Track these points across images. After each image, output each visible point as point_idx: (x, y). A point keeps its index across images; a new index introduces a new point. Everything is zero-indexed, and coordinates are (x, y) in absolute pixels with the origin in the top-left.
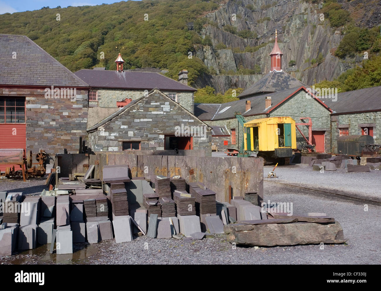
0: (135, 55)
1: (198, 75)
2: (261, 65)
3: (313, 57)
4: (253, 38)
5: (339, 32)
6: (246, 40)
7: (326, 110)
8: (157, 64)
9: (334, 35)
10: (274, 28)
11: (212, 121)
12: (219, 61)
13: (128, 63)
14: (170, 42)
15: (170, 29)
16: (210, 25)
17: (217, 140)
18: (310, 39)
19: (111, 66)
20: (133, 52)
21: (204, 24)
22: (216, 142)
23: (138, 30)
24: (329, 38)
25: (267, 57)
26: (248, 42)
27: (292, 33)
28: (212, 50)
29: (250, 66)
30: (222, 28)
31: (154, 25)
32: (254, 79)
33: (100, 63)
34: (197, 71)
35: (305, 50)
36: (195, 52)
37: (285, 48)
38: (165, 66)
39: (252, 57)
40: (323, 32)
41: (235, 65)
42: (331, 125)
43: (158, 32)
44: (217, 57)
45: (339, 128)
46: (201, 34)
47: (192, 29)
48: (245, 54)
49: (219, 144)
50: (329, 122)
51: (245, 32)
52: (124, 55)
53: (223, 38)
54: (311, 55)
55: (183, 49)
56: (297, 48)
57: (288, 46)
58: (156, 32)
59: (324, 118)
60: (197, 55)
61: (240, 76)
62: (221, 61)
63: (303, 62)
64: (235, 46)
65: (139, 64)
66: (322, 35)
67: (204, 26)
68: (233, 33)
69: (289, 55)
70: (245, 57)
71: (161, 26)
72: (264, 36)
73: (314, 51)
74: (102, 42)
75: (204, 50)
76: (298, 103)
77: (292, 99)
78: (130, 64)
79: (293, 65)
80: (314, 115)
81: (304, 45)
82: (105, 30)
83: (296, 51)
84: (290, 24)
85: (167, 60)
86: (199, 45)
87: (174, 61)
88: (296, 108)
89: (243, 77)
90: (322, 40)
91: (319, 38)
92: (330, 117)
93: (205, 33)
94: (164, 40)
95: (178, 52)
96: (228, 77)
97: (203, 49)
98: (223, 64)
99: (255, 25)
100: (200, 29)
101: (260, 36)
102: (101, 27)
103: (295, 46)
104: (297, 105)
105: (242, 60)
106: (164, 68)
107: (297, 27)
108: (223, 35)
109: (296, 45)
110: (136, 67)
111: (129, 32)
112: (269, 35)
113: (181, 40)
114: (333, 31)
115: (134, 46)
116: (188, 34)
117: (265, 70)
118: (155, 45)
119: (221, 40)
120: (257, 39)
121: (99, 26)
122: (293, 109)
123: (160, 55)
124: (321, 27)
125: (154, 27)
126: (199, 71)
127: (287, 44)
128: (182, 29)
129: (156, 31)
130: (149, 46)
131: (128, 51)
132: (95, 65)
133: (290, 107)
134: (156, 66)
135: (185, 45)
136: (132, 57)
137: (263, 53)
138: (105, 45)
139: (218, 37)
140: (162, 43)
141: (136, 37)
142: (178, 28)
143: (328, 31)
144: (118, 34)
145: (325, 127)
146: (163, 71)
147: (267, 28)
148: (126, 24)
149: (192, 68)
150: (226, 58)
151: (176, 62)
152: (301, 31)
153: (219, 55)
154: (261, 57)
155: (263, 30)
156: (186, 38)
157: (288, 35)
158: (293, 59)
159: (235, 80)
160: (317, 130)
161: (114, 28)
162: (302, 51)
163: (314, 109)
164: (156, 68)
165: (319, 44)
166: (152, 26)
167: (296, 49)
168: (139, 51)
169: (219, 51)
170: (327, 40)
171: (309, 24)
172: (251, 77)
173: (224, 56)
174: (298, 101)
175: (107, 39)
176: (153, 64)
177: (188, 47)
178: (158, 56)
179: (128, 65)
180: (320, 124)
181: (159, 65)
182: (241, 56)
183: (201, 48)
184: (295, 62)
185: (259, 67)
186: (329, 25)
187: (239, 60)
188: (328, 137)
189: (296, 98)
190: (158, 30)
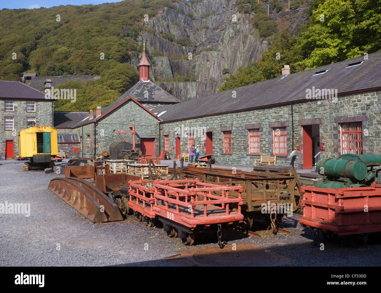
0: (68, 61)
1: (130, 82)
2: (196, 73)
3: (244, 65)
4: (192, 46)
5: (266, 42)
6: (184, 48)
7: (155, 119)
8: (90, 70)
9: (263, 45)
10: (212, 36)
11: (73, 128)
12: (155, 68)
13: (60, 69)
14: (104, 48)
15: (106, 35)
16: (146, 32)
17: (67, 148)
18: (242, 47)
19: (42, 72)
20: (66, 58)
21: (140, 31)
22: (65, 149)
23: (73, 35)
24: (258, 47)
25: (202, 65)
26: (186, 49)
27: (226, 42)
28: (147, 57)
29: (187, 73)
30: (160, 35)
31: (89, 31)
32: (188, 86)
33: (32, 69)
34: (128, 79)
35: (237, 59)
36: (130, 59)
37: (219, 57)
38: (97, 73)
39: (188, 65)
40: (253, 41)
41: (171, 72)
42: (160, 133)
43: (93, 38)
44: (153, 64)
45: (164, 136)
46: (137, 41)
47: (128, 36)
48: (182, 62)
49: (68, 151)
50: (158, 130)
51: (183, 39)
52: (56, 61)
53: (160, 45)
54: (243, 64)
55: (117, 56)
56: (230, 56)
57: (222, 55)
58: (91, 39)
59: (153, 126)
60: (131, 62)
61: (174, 83)
62: (157, 68)
63: (235, 70)
64: (172, 54)
65: (71, 70)
66: (252, 45)
67: (141, 33)
68: (172, 41)
69: (222, 63)
70: (181, 64)
71: (97, 32)
72: (202, 44)
73: (245, 60)
74: (34, 47)
75: (140, 57)
76: (127, 112)
77: (121, 109)
78: (63, 70)
79: (226, 73)
80: (144, 123)
81: (236, 54)
82: (38, 34)
83: (229, 60)
84: (224, 33)
85: (100, 66)
86: (134, 52)
87: (106, 68)
88: (125, 117)
89: (178, 84)
90: (252, 49)
91: (250, 48)
92: (159, 125)
93: (141, 40)
94: (98, 46)
95: (112, 59)
96: (163, 84)
97: (138, 57)
98: (159, 71)
99: (194, 33)
100: (136, 36)
101: (199, 44)
102: (34, 32)
103: (229, 55)
104: (126, 114)
105: (178, 67)
106: (97, 74)
107: (231, 36)
108: (160, 42)
109: (230, 53)
110: (69, 74)
111: (64, 37)
112: (207, 43)
113: (115, 47)
114: (262, 41)
115: (67, 52)
116: (123, 41)
117: (200, 78)
118: (88, 51)
119: (158, 47)
120: (196, 47)
121: (33, 30)
122: (121, 118)
123: (93, 62)
124: (252, 36)
125: (90, 33)
126: (131, 78)
127: (220, 53)
128: (117, 36)
129: (90, 37)
130: (82, 52)
131: (61, 57)
132: (27, 70)
133: (118, 116)
134: (88, 73)
135: (119, 51)
136: (65, 63)
137: (198, 61)
138: (37, 50)
139: (155, 44)
140: (96, 49)
141: (70, 43)
142: (114, 35)
143: (258, 41)
144: (52, 39)
145: (154, 134)
146: (95, 77)
147: (206, 36)
148: (62, 29)
149: (123, 75)
150: (162, 66)
151: (109, 68)
152: (234, 41)
153: (155, 62)
154: (195, 64)
155: (201, 37)
156: (121, 44)
157: (222, 43)
158: (226, 67)
159: (170, 87)
160: (146, 137)
161: (49, 33)
162: (234, 60)
163: (143, 118)
164: (88, 74)
165: (250, 53)
166: (87, 32)
167: (230, 58)
168: (72, 57)
169: (155, 58)
170: (257, 49)
171: (241, 34)
172: (185, 84)
173: (160, 63)
174: (127, 111)
175: (40, 44)
176: (85, 70)
177: (123, 54)
178: (90, 63)
179: (60, 71)
180: (149, 132)
181: (91, 71)
182: (178, 63)
183: (136, 55)
184: (228, 70)
185: (194, 75)
186: (259, 35)
187: (175, 68)
188: (157, 144)
189: (125, 108)
190: (93, 36)
